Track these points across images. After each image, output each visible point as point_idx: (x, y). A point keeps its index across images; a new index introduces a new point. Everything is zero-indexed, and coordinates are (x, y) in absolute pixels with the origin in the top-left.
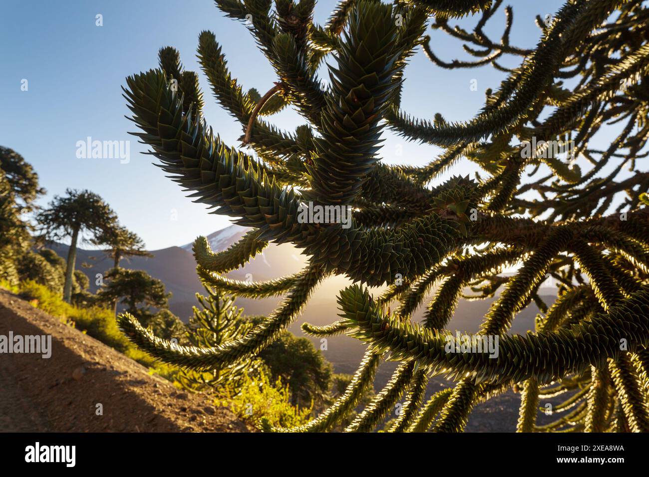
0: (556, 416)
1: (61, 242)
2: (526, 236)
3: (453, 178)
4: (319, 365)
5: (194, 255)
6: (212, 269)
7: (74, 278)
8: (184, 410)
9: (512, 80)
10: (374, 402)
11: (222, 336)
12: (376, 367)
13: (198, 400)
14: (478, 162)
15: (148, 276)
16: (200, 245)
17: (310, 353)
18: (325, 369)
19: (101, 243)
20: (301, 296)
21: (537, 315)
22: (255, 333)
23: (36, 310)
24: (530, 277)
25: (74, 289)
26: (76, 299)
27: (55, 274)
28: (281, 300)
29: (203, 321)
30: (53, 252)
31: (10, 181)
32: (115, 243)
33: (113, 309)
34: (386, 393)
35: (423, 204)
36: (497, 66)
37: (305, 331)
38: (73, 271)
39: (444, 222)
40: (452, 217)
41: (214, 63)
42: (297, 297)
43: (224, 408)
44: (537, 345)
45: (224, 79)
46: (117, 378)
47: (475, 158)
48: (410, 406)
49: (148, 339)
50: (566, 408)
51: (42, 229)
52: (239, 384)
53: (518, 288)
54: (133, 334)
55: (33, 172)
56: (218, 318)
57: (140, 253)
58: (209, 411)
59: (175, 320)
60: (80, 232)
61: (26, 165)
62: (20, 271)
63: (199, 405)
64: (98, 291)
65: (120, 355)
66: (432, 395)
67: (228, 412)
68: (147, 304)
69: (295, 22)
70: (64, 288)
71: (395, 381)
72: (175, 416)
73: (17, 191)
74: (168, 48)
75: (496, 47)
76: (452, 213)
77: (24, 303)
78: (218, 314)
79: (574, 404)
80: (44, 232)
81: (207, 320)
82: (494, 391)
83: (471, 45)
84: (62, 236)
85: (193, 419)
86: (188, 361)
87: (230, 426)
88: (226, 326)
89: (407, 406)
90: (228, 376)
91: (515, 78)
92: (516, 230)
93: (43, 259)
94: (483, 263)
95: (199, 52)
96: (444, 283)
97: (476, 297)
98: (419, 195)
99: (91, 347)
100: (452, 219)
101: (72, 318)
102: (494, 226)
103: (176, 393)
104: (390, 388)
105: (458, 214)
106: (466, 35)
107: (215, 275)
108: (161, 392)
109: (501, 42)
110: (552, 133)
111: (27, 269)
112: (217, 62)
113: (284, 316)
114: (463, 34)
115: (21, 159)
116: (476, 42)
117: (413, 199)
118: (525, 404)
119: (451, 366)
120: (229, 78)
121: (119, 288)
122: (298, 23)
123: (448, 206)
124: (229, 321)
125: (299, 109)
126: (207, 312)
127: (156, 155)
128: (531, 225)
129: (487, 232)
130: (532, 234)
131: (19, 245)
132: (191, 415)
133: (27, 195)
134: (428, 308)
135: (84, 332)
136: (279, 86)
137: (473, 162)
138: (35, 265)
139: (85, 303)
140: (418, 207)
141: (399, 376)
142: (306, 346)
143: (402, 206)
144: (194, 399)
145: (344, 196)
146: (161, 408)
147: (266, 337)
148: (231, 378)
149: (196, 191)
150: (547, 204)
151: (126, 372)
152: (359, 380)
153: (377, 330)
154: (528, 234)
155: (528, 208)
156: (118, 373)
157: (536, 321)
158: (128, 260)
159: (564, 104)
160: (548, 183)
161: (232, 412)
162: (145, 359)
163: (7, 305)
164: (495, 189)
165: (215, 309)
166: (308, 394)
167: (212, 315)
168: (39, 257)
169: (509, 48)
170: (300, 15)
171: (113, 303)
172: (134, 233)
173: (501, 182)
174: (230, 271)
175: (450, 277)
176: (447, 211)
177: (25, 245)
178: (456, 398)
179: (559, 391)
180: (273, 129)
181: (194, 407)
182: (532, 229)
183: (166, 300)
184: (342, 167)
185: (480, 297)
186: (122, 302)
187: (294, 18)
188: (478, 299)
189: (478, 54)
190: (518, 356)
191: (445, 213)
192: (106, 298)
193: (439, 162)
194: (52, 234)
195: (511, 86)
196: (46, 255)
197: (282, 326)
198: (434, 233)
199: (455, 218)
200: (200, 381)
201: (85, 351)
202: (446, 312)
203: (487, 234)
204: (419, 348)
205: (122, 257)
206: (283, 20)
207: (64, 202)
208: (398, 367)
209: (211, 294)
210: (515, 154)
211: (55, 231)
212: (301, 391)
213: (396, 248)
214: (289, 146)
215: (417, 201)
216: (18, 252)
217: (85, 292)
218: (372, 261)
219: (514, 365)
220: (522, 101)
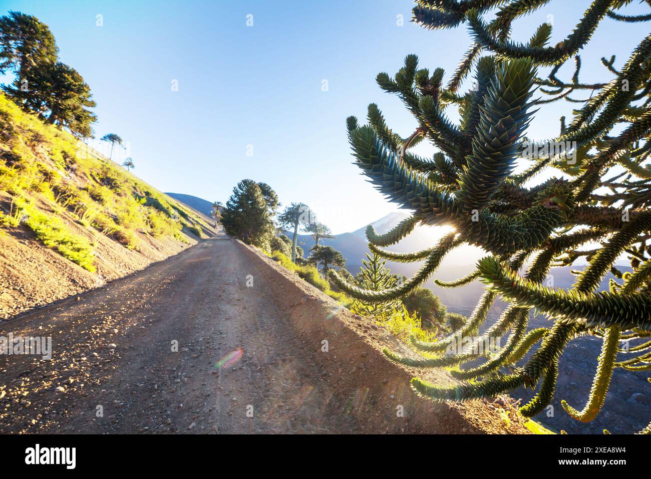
0: (628, 356)
1: (289, 231)
2: (610, 219)
3: (550, 180)
4: (437, 307)
5: (367, 236)
6: (378, 245)
7: (296, 250)
8: (360, 326)
9: (591, 106)
10: (487, 332)
11: (378, 285)
12: (488, 309)
13: (367, 321)
14: (560, 168)
15: (334, 249)
16: (369, 230)
17: (431, 299)
18: (442, 309)
19: (309, 231)
20: (435, 262)
21: (610, 279)
22: (406, 284)
23: (281, 266)
24: (615, 250)
25: (296, 256)
26: (298, 261)
27: (287, 247)
28: (422, 264)
29: (366, 276)
30: (286, 236)
31: (266, 200)
32: (316, 231)
33: (316, 267)
34: (496, 327)
35: (524, 199)
36: (569, 99)
37: (436, 284)
38: (296, 246)
39: (550, 210)
40: (554, 207)
41: (378, 121)
42: (433, 262)
43: (382, 327)
44: (640, 302)
45: (384, 130)
46: (323, 305)
47: (558, 166)
48: (514, 337)
49: (344, 284)
50: (640, 351)
51: (280, 224)
52: (389, 314)
53: (605, 259)
54: (335, 281)
55: (275, 195)
56: (375, 274)
57: (329, 237)
58: (374, 328)
59: (349, 275)
60: (298, 225)
61: (272, 191)
62: (272, 246)
63: (368, 324)
64: (308, 257)
65: (322, 292)
66: (530, 331)
67: (385, 330)
68: (334, 265)
69: (430, 88)
70: (292, 255)
71: (502, 320)
72: (356, 329)
73: (269, 205)
74: (351, 116)
75: (568, 86)
76: (555, 204)
77: (275, 262)
78: (375, 272)
79: (647, 348)
80: (282, 226)
81: (369, 275)
82: (581, 332)
83: (546, 88)
84: (290, 228)
85: (366, 332)
86: (367, 298)
87: (387, 338)
88: (380, 279)
89: (512, 337)
90: (382, 309)
91: (593, 104)
92: (601, 216)
93: (281, 240)
94: (571, 241)
95: (368, 116)
96: (539, 254)
97: (557, 266)
98: (521, 193)
99: (308, 287)
100: (555, 208)
101: (297, 272)
102: (581, 214)
103: (354, 316)
104: (499, 324)
105: (559, 204)
106: (542, 81)
107: (379, 248)
108: (346, 314)
109: (571, 82)
110: (629, 142)
111: (275, 245)
112: (380, 121)
113: (424, 274)
114: (540, 81)
115: (270, 188)
116: (551, 85)
117: (516, 196)
118: (607, 344)
119: (564, 313)
120: (387, 129)
121: (319, 256)
122: (432, 88)
123: (551, 199)
124: (382, 276)
125: (434, 143)
126: (369, 270)
127: (367, 175)
128: (614, 212)
129: (576, 217)
130: (615, 218)
131: (271, 232)
132: (364, 329)
133: (273, 207)
134: (527, 271)
135: (303, 279)
136: (419, 130)
137: (556, 168)
138: (278, 243)
139: (302, 263)
140: (520, 201)
141: (506, 316)
142: (429, 294)
143: (507, 202)
144: (365, 321)
145: (488, 193)
146: (348, 323)
147: (413, 286)
148: (384, 310)
149: (389, 196)
150: (617, 197)
151: (327, 302)
152: (475, 317)
153: (507, 286)
154: (612, 219)
155: (600, 200)
156: (323, 302)
157: (610, 284)
158: (323, 241)
159: (639, 118)
160: (619, 181)
161: (387, 330)
162: (334, 296)
163: (268, 264)
164: (579, 186)
165: (373, 269)
166: (430, 324)
167: (372, 272)
168: (280, 239)
169: (579, 85)
170: (434, 83)
171: (316, 264)
172: (325, 225)
173: (583, 182)
174: (389, 246)
175: (544, 250)
176: (550, 202)
177: (273, 232)
178: (554, 335)
179: (632, 337)
180: (416, 157)
181: (365, 325)
182: (615, 215)
183: (344, 263)
184: (489, 174)
185: (560, 265)
186: (321, 263)
187: (429, 86)
188: (559, 267)
189: (552, 93)
190: (624, 309)
191: (548, 204)
192: (312, 261)
193: (531, 170)
194: (285, 227)
195: (591, 110)
196: (283, 238)
197: (423, 280)
198: (543, 218)
199: (557, 207)
200: (366, 310)
201: (306, 289)
202: (541, 275)
203: (576, 219)
204: (539, 299)
205: (319, 239)
206: (422, 88)
207: (290, 210)
208: (505, 311)
209: (371, 260)
210: (595, 160)
211: (286, 225)
212: (426, 321)
213: (518, 229)
214: (428, 167)
215: (519, 198)
216: (270, 236)
217: (302, 258)
218: (501, 237)
219: (620, 315)
220: (607, 118)
